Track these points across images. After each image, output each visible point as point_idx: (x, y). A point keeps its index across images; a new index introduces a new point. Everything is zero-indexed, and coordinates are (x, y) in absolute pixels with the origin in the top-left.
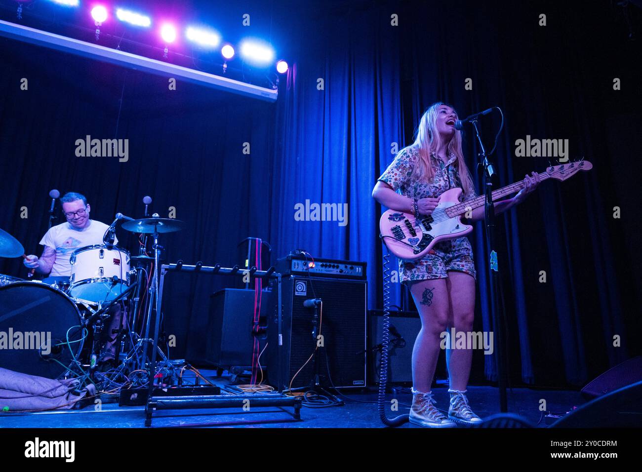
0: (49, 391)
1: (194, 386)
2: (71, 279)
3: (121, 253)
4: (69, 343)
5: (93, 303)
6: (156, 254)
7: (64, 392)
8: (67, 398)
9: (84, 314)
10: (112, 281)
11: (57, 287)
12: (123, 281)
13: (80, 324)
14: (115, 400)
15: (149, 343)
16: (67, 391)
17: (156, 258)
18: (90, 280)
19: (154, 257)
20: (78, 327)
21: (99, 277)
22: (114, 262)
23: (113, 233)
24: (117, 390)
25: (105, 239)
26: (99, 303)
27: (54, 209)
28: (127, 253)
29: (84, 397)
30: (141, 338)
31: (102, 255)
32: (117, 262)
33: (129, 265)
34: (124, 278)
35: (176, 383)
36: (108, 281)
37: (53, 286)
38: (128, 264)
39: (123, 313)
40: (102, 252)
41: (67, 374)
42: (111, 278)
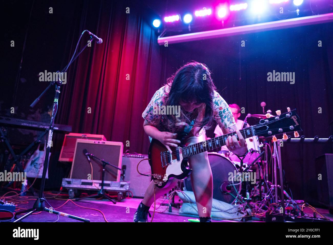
0: (228, 210)
1: (312, 218)
4: (234, 185)
7: (236, 211)
8: (238, 214)
14: (263, 220)
15: (278, 188)
16: (237, 211)
24: (264, 214)
29: (246, 215)
30: (273, 184)
32: (251, 140)
33: (258, 141)
34: (257, 149)
35: (300, 214)
41: (236, 202)
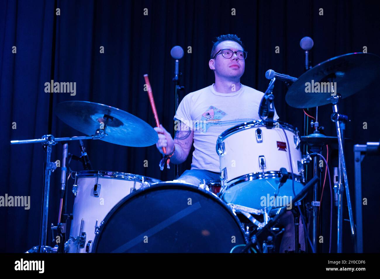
2: (222, 177)
3: (286, 131)
5: (256, 211)
6: (339, 129)
9: (248, 228)
10: (279, 176)
11: (208, 189)
12: (295, 176)
13: (245, 243)
17: (339, 136)
18: (249, 176)
19: (336, 134)
20: (243, 247)
21: (261, 171)
22: (278, 146)
23: (271, 101)
25: (261, 113)
26: (264, 210)
27: (179, 75)
28: (294, 131)
31: (260, 137)
32: (282, 146)
36: (273, 176)
37: (202, 186)
38: (297, 148)
39: (298, 226)
40: (259, 132)
42: (276, 172)
